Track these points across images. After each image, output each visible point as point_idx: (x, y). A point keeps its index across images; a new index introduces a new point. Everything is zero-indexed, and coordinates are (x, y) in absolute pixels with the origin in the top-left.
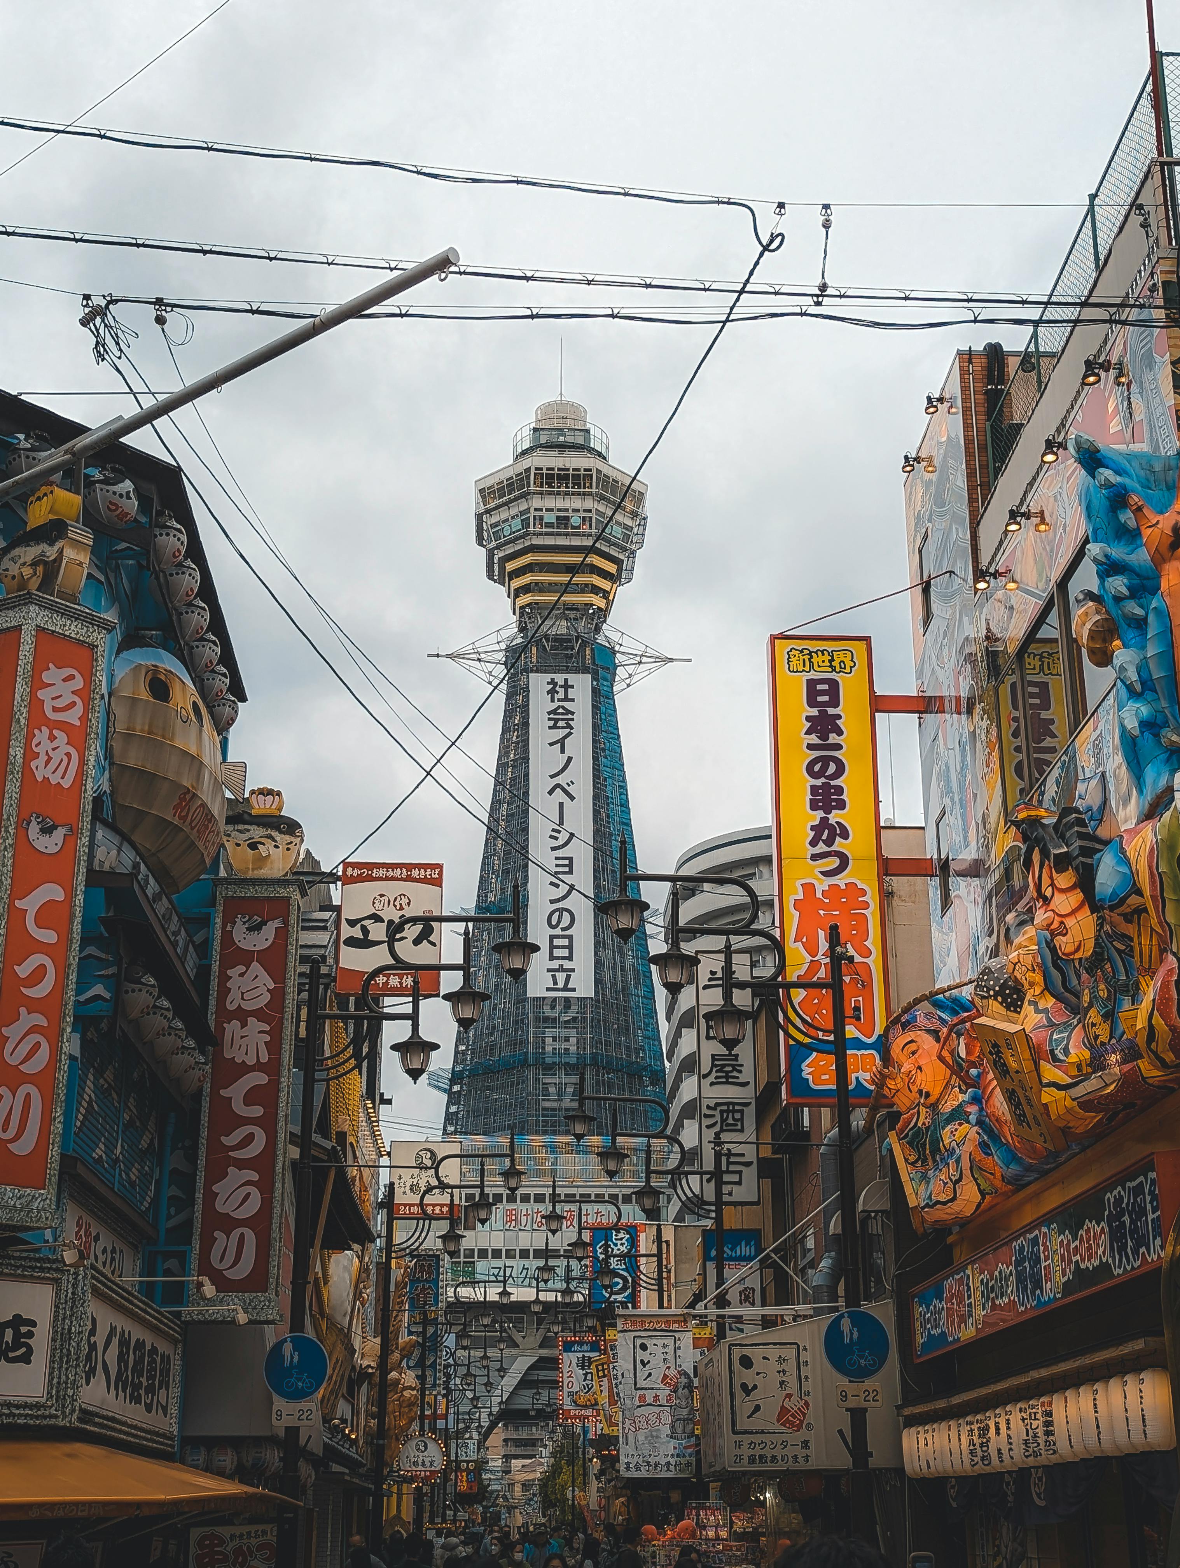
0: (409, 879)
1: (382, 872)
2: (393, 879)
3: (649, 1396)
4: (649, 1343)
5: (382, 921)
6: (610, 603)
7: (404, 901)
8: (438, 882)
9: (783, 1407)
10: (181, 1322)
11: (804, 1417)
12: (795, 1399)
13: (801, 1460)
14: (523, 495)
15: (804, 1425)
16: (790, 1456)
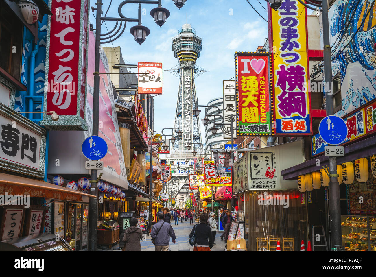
0: (154, 66)
2: (150, 66)
5: (148, 76)
7: (153, 72)
8: (161, 67)
9: (267, 171)
10: (41, 126)
11: (274, 174)
12: (271, 169)
13: (272, 187)
14: (180, 41)
15: (274, 176)
16: (269, 186)
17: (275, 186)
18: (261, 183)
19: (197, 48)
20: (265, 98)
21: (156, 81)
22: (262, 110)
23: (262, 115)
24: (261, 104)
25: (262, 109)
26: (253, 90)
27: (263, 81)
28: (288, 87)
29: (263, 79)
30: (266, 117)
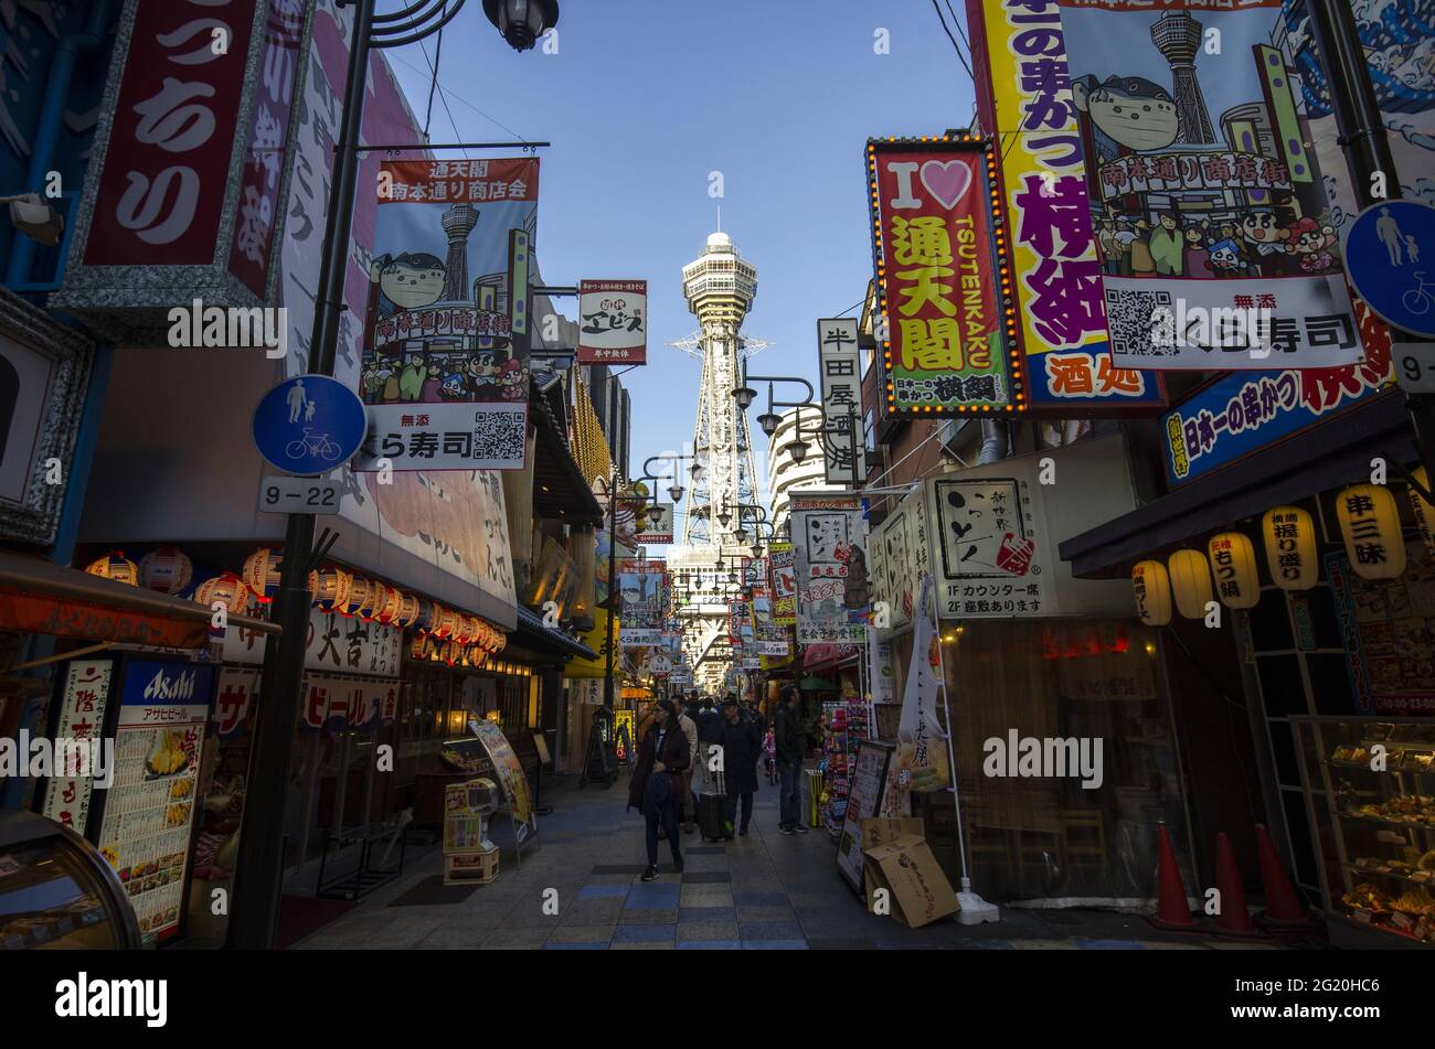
0: (624, 290)
1: (607, 286)
2: (614, 290)
3: (823, 569)
4: (821, 520)
5: (607, 316)
6: (742, 320)
7: (622, 304)
8: (644, 292)
9: (1003, 549)
10: (47, 310)
11: (1029, 559)
12: (1016, 539)
13: (1028, 607)
14: (704, 274)
15: (1029, 569)
16: (1015, 602)
17: (1036, 602)
18: (981, 591)
19: (744, 288)
20: (978, 285)
21: (630, 329)
22: (972, 328)
23: (973, 343)
24: (966, 308)
25: (972, 324)
26: (935, 261)
27: (968, 232)
28: (1059, 244)
29: (968, 224)
30: (987, 350)
